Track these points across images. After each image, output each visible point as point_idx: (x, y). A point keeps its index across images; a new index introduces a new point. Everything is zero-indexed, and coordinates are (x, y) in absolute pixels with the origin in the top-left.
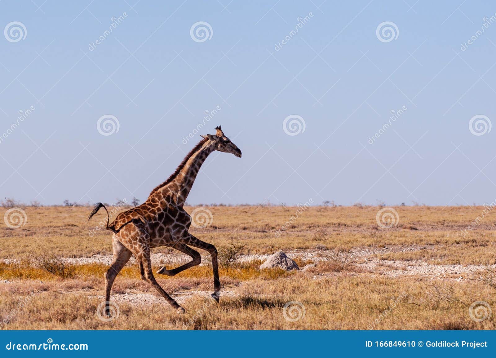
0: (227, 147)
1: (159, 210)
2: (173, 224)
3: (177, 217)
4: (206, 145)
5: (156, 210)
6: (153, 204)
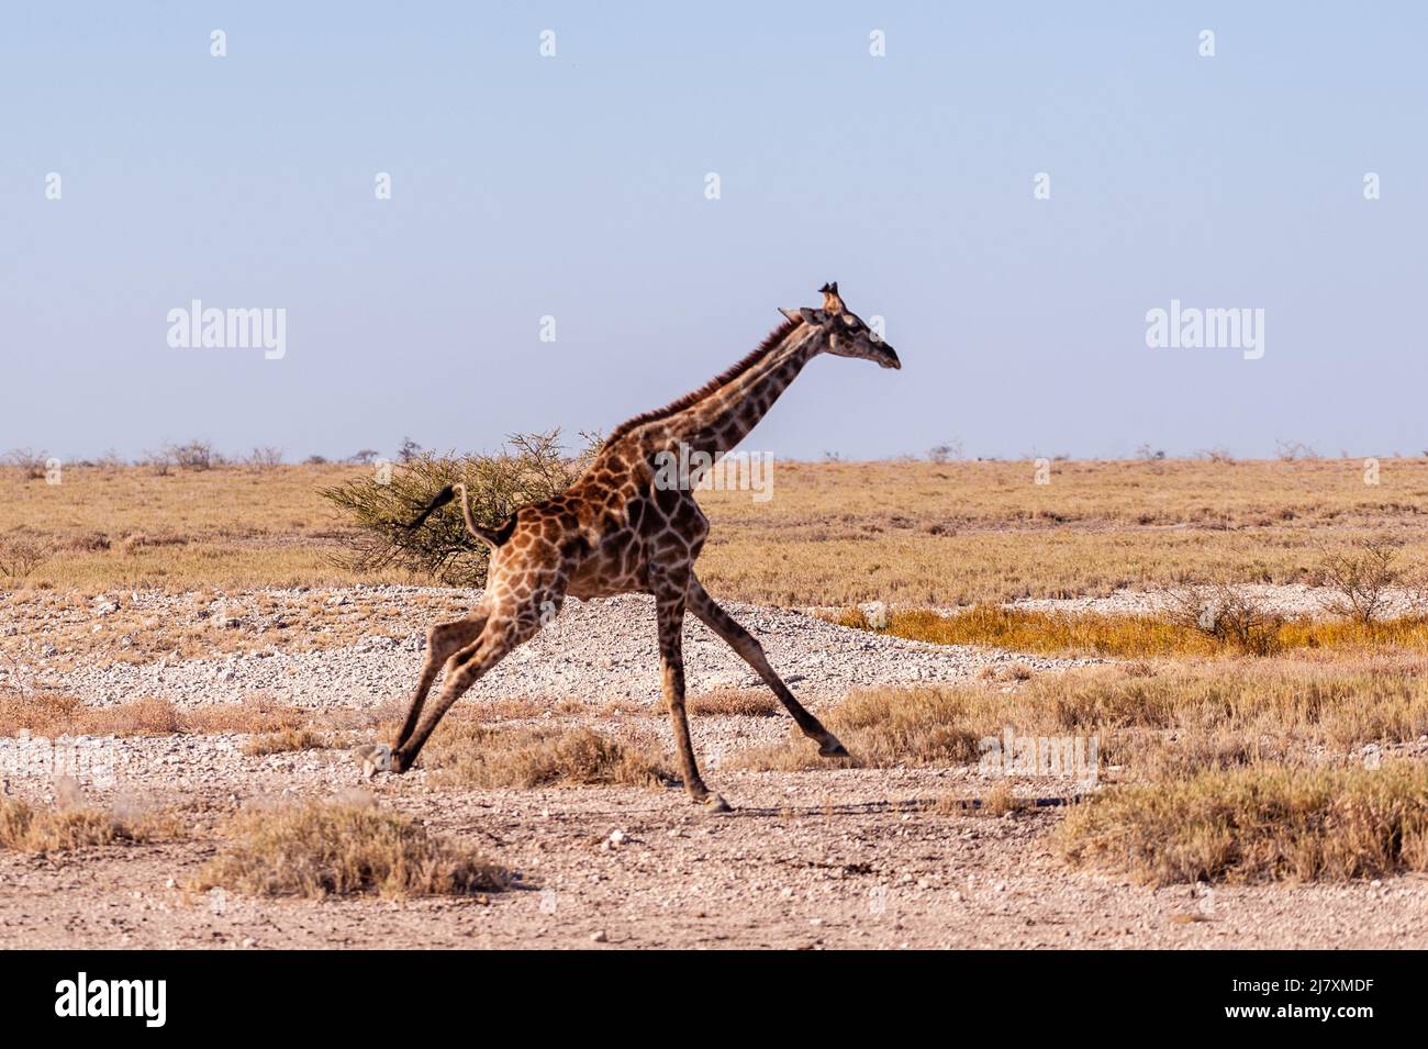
0: (858, 344)
1: (629, 492)
4: (797, 338)
5: (622, 495)
6: (614, 476)
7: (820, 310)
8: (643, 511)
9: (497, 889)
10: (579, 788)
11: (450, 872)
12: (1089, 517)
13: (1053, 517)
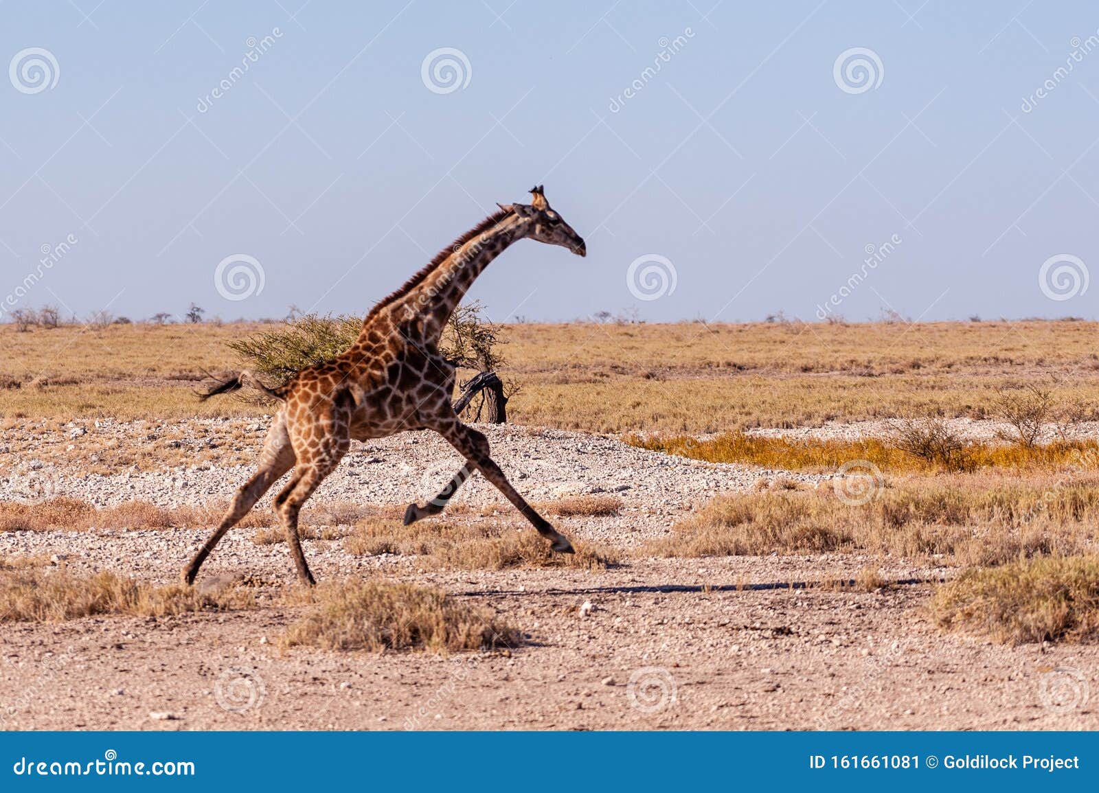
0: (557, 233)
1: (388, 358)
2: (419, 386)
3: (425, 370)
4: (508, 224)
5: (383, 360)
6: (374, 346)
7: (529, 206)
8: (400, 372)
9: (514, 645)
10: (538, 570)
11: (479, 632)
12: (762, 366)
13: (735, 366)
